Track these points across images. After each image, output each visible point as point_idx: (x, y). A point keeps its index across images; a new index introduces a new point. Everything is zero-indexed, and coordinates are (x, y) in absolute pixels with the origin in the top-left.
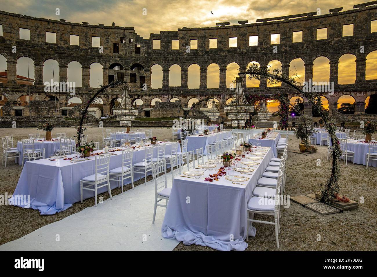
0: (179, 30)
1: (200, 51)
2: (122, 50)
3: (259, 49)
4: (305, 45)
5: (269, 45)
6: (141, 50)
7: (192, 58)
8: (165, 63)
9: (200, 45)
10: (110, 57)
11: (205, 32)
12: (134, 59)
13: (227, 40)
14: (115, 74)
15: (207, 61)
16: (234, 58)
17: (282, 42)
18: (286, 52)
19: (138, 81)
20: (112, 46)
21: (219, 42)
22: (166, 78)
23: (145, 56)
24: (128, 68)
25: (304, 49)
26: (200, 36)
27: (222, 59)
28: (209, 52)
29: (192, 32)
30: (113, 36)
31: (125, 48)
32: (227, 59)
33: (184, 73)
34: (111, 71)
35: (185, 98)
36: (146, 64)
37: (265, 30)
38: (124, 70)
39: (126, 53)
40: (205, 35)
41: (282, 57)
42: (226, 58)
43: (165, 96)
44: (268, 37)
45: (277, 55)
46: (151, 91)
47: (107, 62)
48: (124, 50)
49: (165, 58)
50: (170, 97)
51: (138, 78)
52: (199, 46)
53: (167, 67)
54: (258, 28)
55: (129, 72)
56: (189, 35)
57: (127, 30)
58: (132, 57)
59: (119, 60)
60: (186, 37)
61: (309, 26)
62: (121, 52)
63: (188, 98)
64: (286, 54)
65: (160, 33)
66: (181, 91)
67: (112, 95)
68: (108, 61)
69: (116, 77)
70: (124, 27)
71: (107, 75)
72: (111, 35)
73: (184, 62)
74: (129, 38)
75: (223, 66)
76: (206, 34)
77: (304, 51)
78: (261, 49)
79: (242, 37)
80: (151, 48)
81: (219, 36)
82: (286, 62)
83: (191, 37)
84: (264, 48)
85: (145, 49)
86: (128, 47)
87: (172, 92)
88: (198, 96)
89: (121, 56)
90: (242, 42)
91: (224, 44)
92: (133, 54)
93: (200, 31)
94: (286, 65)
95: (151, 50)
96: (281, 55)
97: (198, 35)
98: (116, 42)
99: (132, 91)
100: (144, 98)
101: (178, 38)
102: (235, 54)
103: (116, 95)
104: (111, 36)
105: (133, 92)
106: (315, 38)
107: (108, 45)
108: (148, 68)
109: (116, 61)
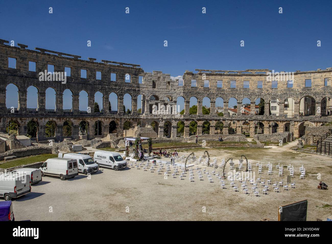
4: (73, 80)
13: (6, 59)
37: (43, 59)
44: (45, 66)
54: (37, 55)
61: (76, 65)
79: (22, 60)
82: (60, 91)
91: (2, 63)
102: (15, 76)
106: (79, 76)
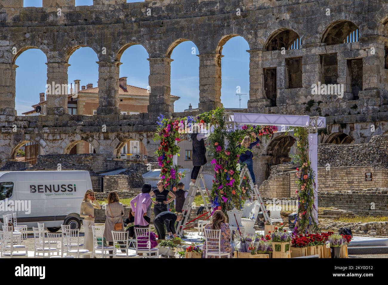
14: (280, 63)
19: (343, 78)
24: (313, 39)
34: (269, 55)
36: (364, 19)
38: (303, 47)
47: (261, 33)
51: (342, 68)
55: (317, 51)
59: (291, 17)
68: (261, 28)
69: (282, 71)
71: (260, 70)
109: (281, 23)
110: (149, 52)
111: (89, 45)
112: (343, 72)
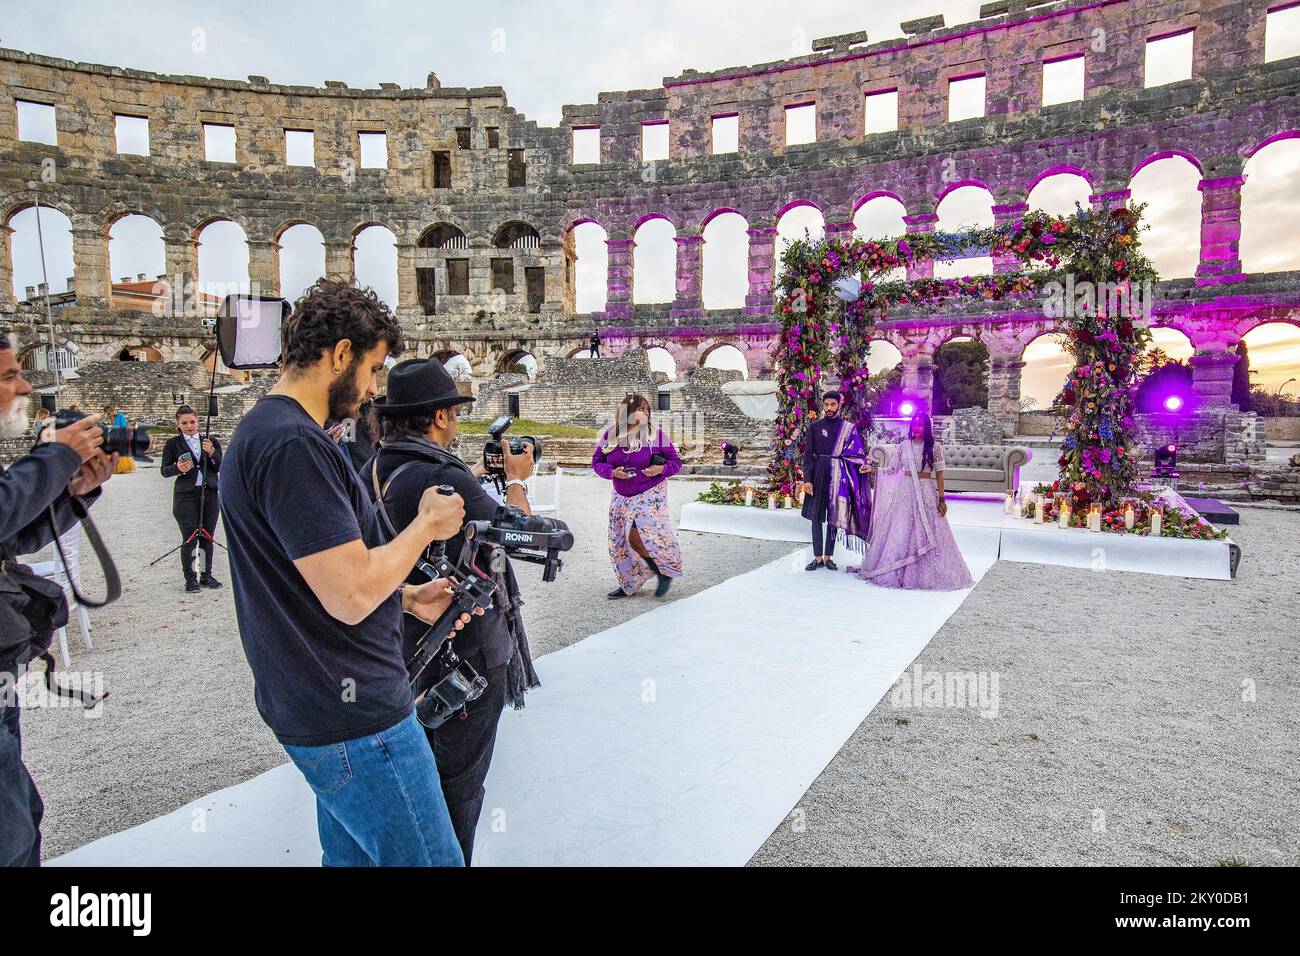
0: (669, 83)
1: (748, 161)
2: (464, 177)
3: (990, 129)
4: (1206, 93)
5: (1034, 112)
6: (529, 170)
7: (718, 188)
8: (618, 213)
9: (750, 134)
10: (419, 201)
11: (768, 84)
12: (502, 204)
13: (857, 107)
14: (439, 265)
15: (775, 199)
16: (884, 178)
17: (1096, 92)
18: (1111, 134)
19: (521, 288)
20: (428, 160)
21: (825, 118)
22: (622, 272)
23: (545, 191)
24: (482, 239)
25: (1200, 112)
26: (749, 98)
27: (836, 184)
28: (781, 159)
29: (716, 85)
30: (431, 126)
31: (472, 166)
32: (856, 184)
33: (687, 251)
34: (423, 252)
35: (690, 347)
36: (546, 223)
37: (1019, 47)
38: (470, 247)
39: (478, 186)
40: (768, 95)
41: (1095, 157)
42: (849, 179)
43: (617, 342)
44: (1028, 77)
45: (1070, 152)
46: (566, 322)
47: (412, 223)
48: (470, 175)
49: (616, 195)
50: (635, 343)
51: (520, 277)
52: (743, 140)
53: (624, 229)
54: (985, 40)
55: (490, 253)
56: (705, 99)
57: (479, 97)
58: (498, 199)
59: (453, 210)
60: (696, 108)
62: (459, 183)
63: (703, 346)
64: (1111, 143)
65: (600, 99)
66: (676, 320)
67: (428, 341)
68: (413, 218)
69: (441, 274)
70: (468, 89)
71: (412, 270)
72: (422, 120)
73: (686, 209)
74: (487, 128)
75: (840, 215)
76: (773, 92)
77: (1197, 121)
78: (999, 129)
79: (917, 86)
80: (564, 161)
81: (825, 91)
82: (1111, 177)
83: (712, 108)
84: (1014, 126)
85: (544, 166)
86: (485, 161)
87: (643, 324)
88: (741, 337)
89: (459, 197)
90: (919, 108)
91: (841, 123)
92: (502, 190)
93: (747, 82)
94: (1110, 190)
95: (565, 168)
96: (1089, 146)
97: (742, 94)
98: (441, 146)
99: (497, 324)
100: (542, 349)
101: (666, 115)
102: (885, 160)
103: (443, 340)
104: (422, 125)
105: (502, 329)
106: (1254, 57)
107: (412, 160)
108: (554, 238)
109: (440, 215)
110: (248, 233)
111: (147, 212)
112: (520, 281)
